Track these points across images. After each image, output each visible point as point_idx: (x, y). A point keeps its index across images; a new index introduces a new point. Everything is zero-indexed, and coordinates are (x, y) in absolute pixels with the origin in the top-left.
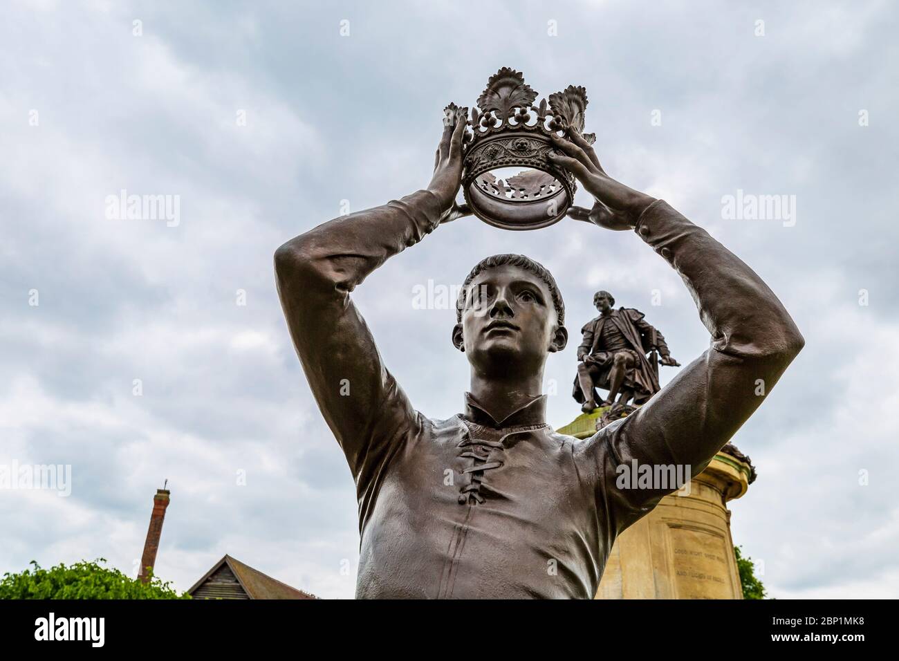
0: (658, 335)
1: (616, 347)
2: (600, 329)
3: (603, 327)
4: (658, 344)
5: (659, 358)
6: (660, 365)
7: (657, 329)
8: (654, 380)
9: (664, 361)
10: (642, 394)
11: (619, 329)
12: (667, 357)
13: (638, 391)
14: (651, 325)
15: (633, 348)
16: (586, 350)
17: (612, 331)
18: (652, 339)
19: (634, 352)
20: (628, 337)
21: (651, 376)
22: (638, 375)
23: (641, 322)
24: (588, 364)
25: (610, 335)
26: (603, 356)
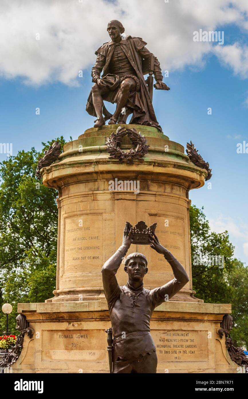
0: (155, 61)
1: (122, 71)
2: (111, 54)
3: (113, 54)
4: (154, 70)
5: (155, 82)
6: (154, 89)
7: (155, 56)
8: (149, 101)
9: (157, 86)
10: (139, 113)
11: (126, 56)
12: (160, 82)
13: (136, 111)
14: (151, 52)
15: (136, 75)
16: (98, 72)
17: (120, 57)
18: (150, 65)
19: (136, 78)
20: (133, 63)
21: (147, 97)
22: (138, 97)
23: (144, 50)
25: (118, 60)
26: (111, 79)
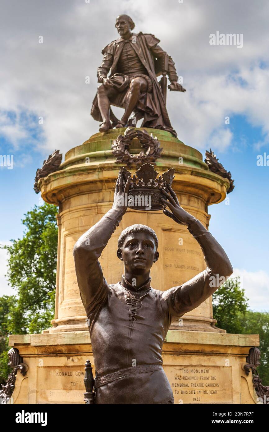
0: (169, 61)
1: (132, 71)
2: (119, 53)
3: (122, 52)
4: (169, 69)
5: (169, 83)
6: (168, 90)
7: (169, 55)
8: (162, 104)
9: (172, 87)
10: (151, 116)
11: (137, 54)
12: (175, 83)
13: (148, 114)
14: (164, 50)
15: (147, 74)
16: (105, 71)
17: (130, 55)
18: (164, 64)
19: (147, 77)
20: (144, 62)
21: (160, 99)
22: (150, 99)
23: (156, 48)
24: (106, 87)
25: (128, 59)
26: (119, 79)
